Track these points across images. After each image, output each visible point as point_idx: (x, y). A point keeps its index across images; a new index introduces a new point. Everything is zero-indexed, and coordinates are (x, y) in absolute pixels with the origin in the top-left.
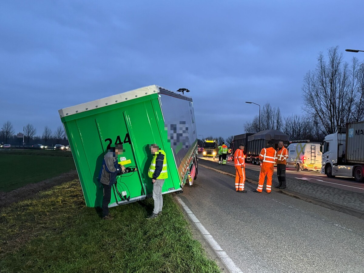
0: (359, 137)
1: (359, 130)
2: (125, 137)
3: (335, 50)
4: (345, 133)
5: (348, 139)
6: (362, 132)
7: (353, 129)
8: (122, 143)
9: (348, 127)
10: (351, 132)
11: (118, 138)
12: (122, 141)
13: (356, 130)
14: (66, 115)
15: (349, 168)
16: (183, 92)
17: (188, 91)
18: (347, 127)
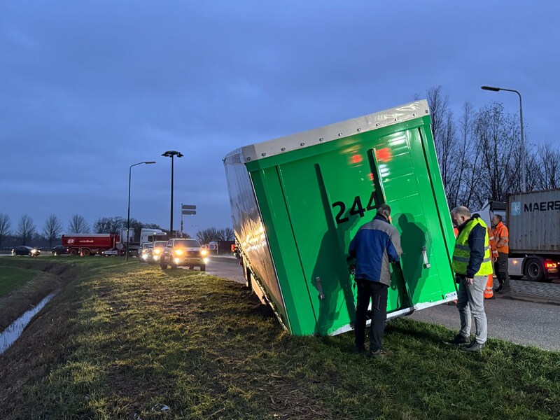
0: (532, 214)
1: (531, 205)
2: (370, 198)
3: (436, 92)
4: (505, 210)
5: (510, 218)
6: (537, 206)
7: (519, 203)
8: (364, 210)
9: (510, 201)
10: (516, 208)
11: (357, 201)
12: (364, 206)
13: (525, 205)
14: (262, 157)
15: (515, 262)
16: (172, 156)
17: (180, 155)
18: (508, 201)
